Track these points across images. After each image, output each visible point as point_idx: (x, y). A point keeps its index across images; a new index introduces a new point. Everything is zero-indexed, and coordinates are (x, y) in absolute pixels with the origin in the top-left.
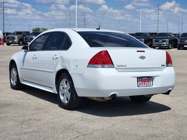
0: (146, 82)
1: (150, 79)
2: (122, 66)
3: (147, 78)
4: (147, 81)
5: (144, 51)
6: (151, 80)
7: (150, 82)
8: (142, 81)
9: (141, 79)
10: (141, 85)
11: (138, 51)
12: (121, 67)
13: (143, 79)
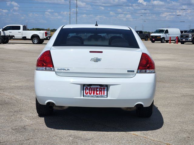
0: (97, 91)
1: (104, 87)
2: (64, 69)
3: (99, 87)
4: (98, 89)
5: (102, 52)
6: (106, 89)
7: (103, 92)
8: (90, 89)
9: (89, 87)
10: (88, 94)
11: (91, 52)
12: (62, 71)
13: (92, 87)
